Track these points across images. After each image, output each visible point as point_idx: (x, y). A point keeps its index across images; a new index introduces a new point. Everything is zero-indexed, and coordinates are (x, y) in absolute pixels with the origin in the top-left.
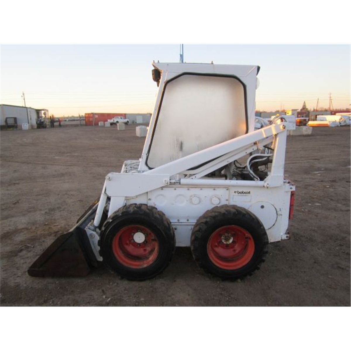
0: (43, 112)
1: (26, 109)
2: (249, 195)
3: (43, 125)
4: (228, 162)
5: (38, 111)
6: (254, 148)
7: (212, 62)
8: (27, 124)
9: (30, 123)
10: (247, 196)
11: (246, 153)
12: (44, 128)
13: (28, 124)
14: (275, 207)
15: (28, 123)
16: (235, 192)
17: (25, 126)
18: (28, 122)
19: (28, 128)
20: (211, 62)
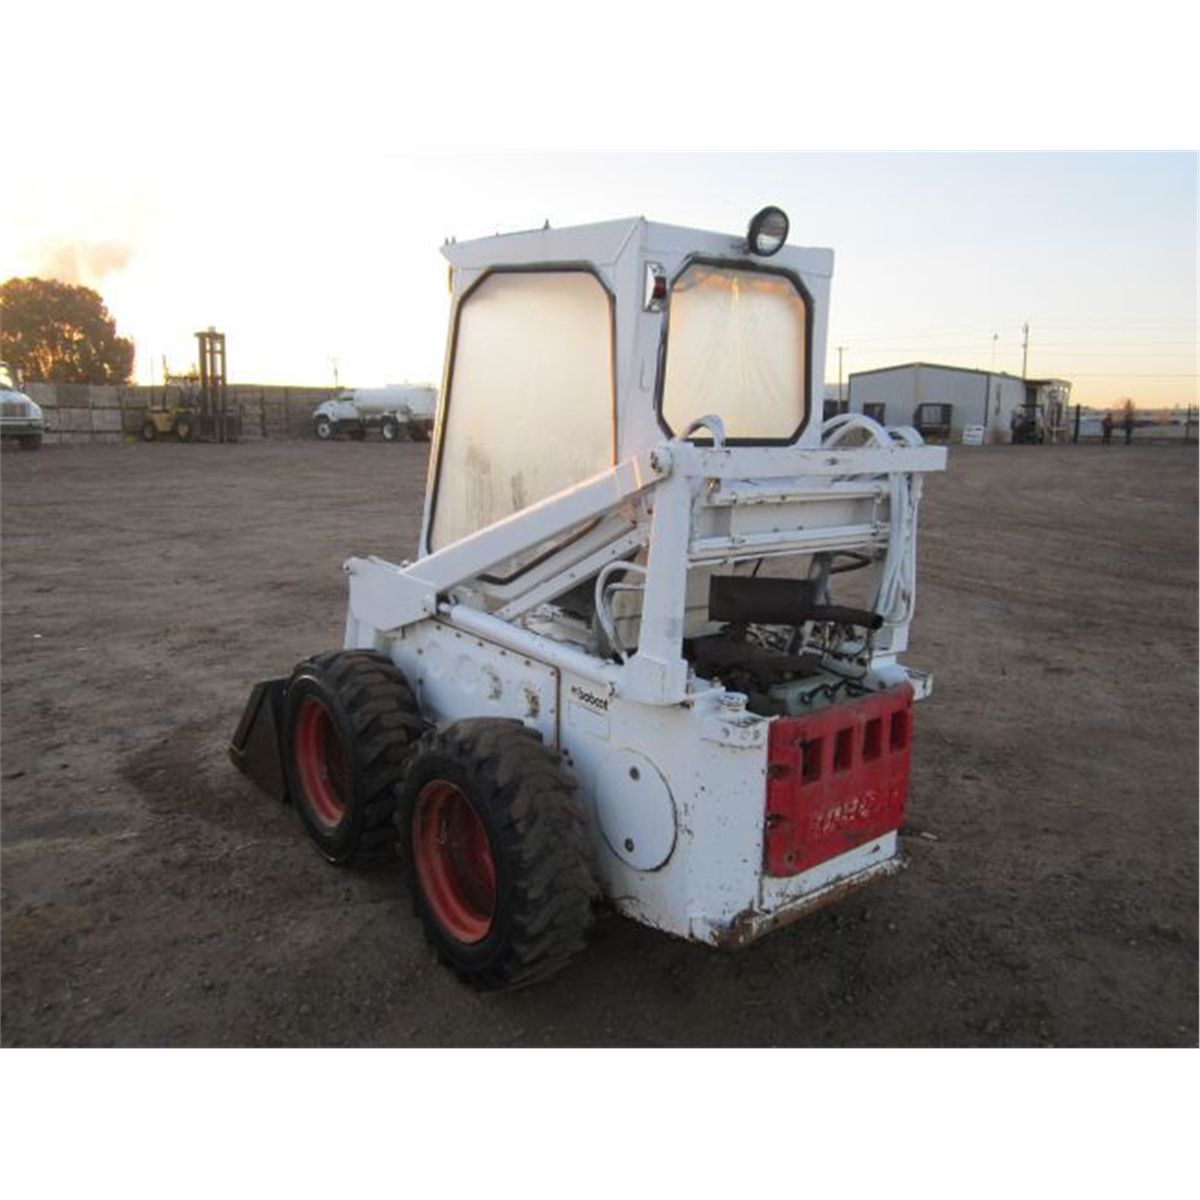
0: (1047, 389)
1: (985, 377)
2: (602, 711)
3: (1031, 434)
4: (572, 576)
5: (1032, 388)
6: (632, 539)
7: (547, 222)
8: (979, 427)
9: (989, 424)
10: (599, 714)
11: (614, 552)
12: (1034, 443)
13: (982, 427)
14: (669, 789)
15: (985, 425)
16: (574, 690)
17: (973, 433)
18: (982, 421)
19: (980, 439)
20: (541, 225)
